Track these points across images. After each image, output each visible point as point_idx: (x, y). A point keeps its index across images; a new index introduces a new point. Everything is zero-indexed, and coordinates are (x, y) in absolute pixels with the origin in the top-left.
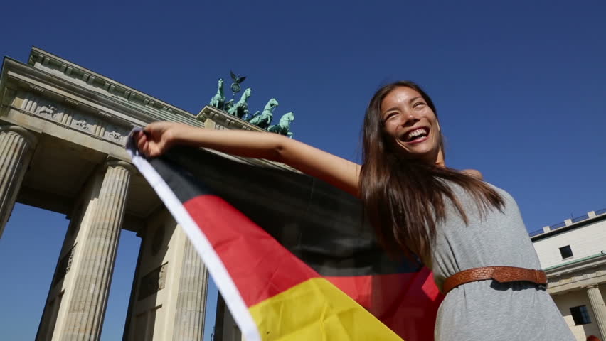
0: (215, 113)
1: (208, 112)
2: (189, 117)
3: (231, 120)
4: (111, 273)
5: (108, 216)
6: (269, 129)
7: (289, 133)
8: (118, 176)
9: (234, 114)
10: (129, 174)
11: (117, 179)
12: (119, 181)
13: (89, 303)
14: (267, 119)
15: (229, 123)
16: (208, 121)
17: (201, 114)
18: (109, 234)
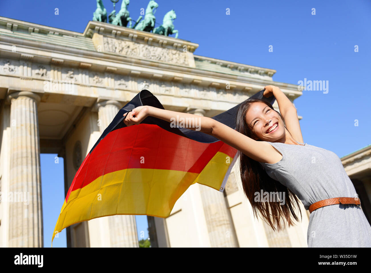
0: (100, 27)
1: (93, 28)
2: (77, 36)
3: (117, 30)
4: (40, 195)
5: (24, 145)
6: (154, 31)
7: (174, 31)
8: (23, 106)
9: (119, 24)
10: (33, 102)
11: (24, 109)
12: (26, 111)
13: (25, 227)
14: (150, 23)
15: (116, 34)
16: (96, 36)
17: (87, 31)
18: (30, 162)
